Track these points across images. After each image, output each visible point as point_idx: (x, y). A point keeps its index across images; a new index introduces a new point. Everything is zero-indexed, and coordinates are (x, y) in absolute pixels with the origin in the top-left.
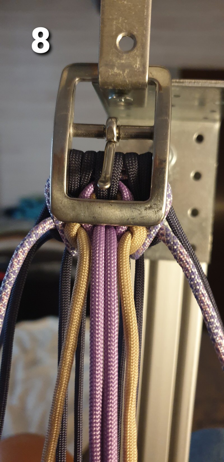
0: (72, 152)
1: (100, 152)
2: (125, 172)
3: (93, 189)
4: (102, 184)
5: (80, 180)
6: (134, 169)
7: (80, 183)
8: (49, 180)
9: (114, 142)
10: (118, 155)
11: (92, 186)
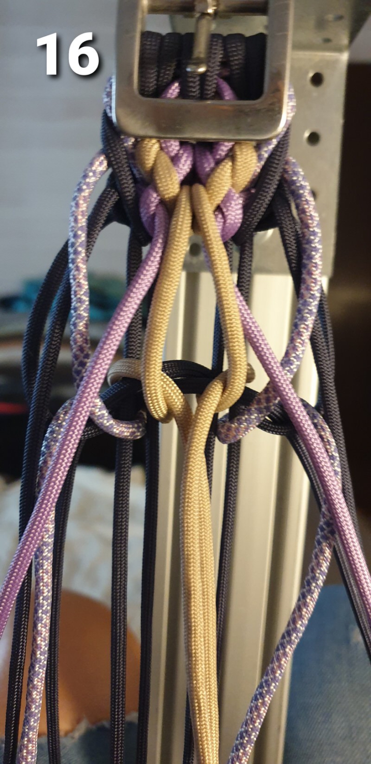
0: (146, 35)
1: (187, 34)
2: (225, 64)
3: (177, 90)
4: (194, 67)
5: (158, 76)
6: (238, 56)
7: (157, 80)
8: (111, 78)
9: (208, 14)
10: (214, 37)
11: (176, 84)
